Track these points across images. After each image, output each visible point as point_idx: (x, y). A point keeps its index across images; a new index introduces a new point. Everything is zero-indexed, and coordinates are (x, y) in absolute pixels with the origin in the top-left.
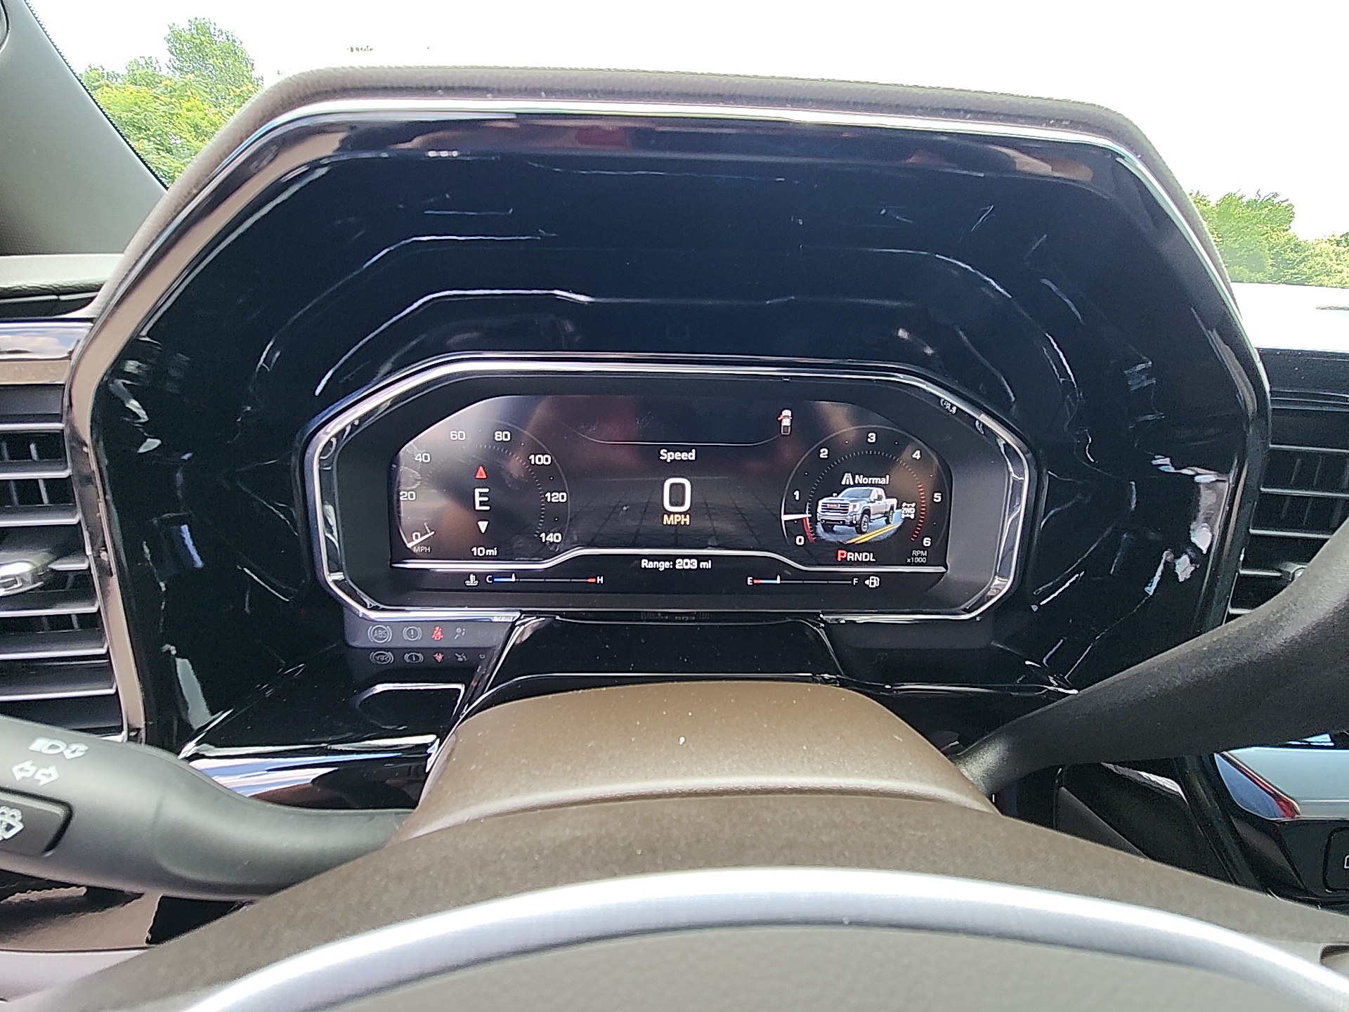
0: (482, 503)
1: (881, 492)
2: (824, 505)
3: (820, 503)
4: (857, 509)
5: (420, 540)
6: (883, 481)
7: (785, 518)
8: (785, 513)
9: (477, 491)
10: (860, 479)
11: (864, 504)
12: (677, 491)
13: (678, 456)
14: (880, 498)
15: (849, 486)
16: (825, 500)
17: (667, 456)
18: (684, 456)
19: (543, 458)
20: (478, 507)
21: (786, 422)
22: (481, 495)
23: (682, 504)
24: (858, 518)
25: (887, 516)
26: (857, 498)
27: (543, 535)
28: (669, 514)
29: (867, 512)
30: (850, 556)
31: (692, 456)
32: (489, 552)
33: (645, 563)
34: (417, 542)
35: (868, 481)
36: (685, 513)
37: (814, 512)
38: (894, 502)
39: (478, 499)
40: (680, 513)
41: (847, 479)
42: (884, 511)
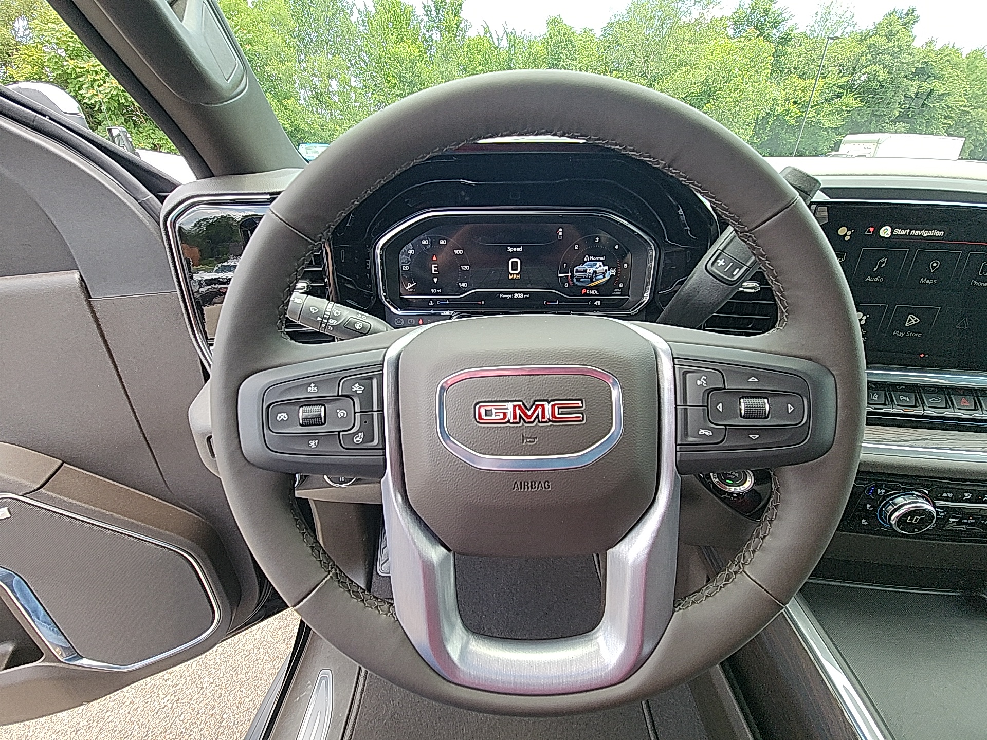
0: (435, 271)
1: (601, 263)
2: (577, 270)
3: (575, 269)
4: (591, 271)
5: (411, 286)
6: (602, 259)
7: (560, 275)
8: (560, 273)
9: (433, 265)
10: (592, 258)
11: (594, 269)
12: (515, 264)
13: (515, 249)
14: (600, 266)
15: (588, 261)
16: (577, 268)
17: (510, 249)
18: (518, 249)
19: (460, 251)
20: (433, 272)
21: (560, 234)
22: (435, 267)
23: (516, 270)
24: (591, 275)
25: (604, 274)
26: (592, 266)
27: (460, 284)
28: (511, 274)
29: (595, 272)
30: (588, 292)
31: (521, 249)
32: (438, 291)
33: (501, 295)
34: (409, 287)
35: (595, 259)
36: (518, 274)
37: (572, 272)
38: (606, 268)
39: (433, 269)
40: (516, 274)
41: (587, 258)
42: (602, 271)
